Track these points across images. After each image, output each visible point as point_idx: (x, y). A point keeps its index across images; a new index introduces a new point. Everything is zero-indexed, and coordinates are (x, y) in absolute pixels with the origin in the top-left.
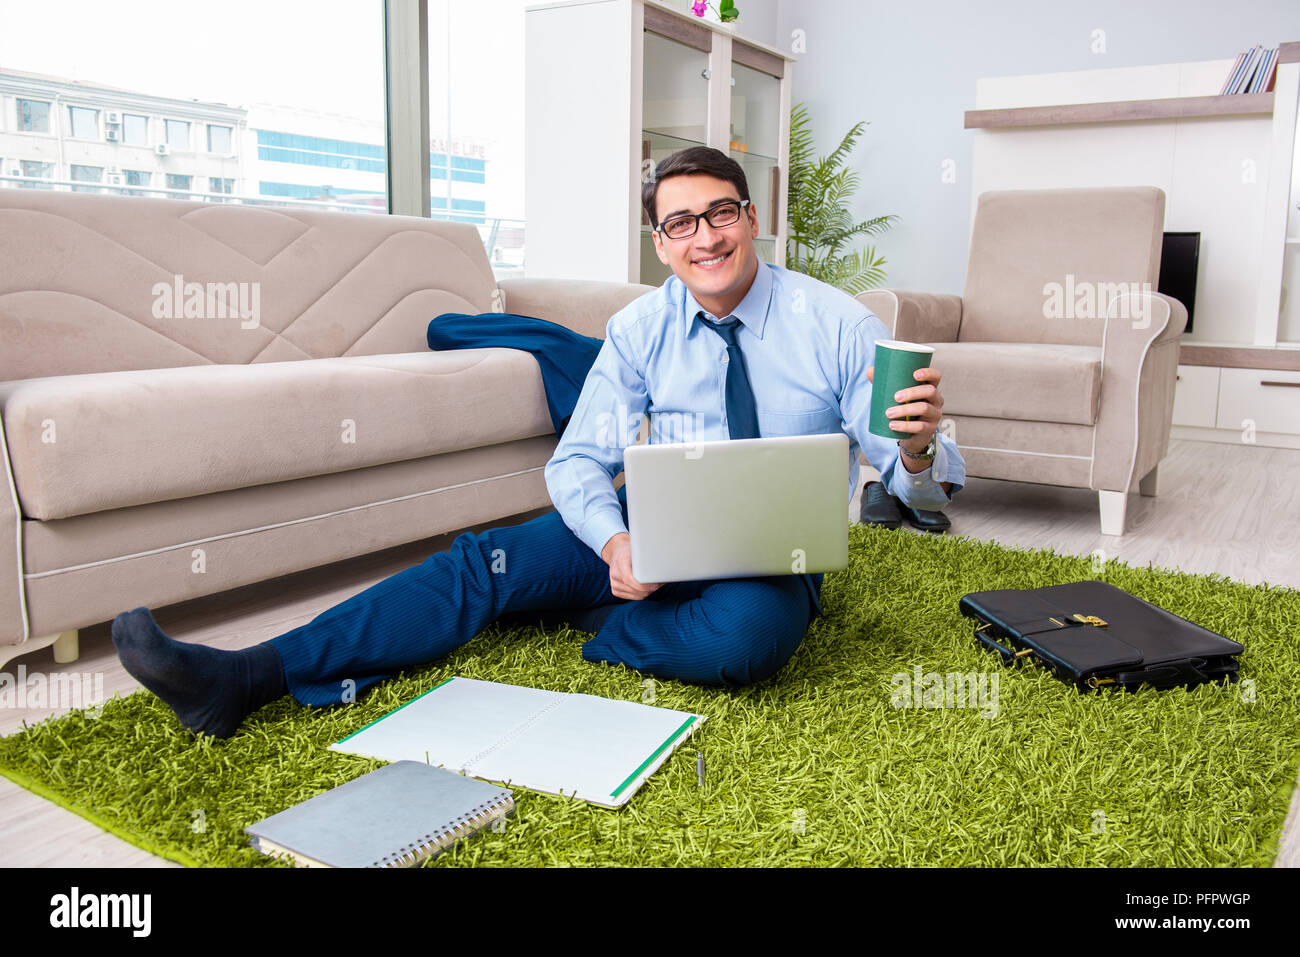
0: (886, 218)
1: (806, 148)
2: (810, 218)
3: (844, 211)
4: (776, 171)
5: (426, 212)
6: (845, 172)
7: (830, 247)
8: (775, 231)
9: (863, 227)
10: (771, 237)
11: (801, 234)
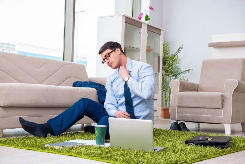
0: (189, 70)
1: (168, 52)
2: (169, 70)
3: (179, 68)
4: (159, 57)
5: (72, 61)
6: (178, 58)
7: (175, 77)
8: (159, 71)
9: (184, 72)
10: (158, 73)
11: (167, 73)
